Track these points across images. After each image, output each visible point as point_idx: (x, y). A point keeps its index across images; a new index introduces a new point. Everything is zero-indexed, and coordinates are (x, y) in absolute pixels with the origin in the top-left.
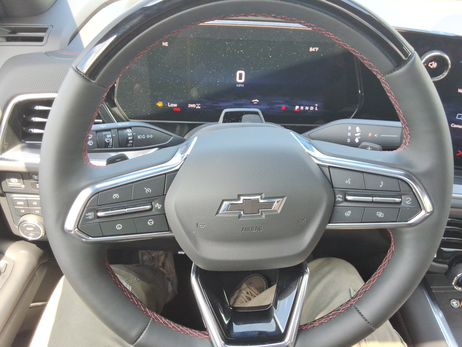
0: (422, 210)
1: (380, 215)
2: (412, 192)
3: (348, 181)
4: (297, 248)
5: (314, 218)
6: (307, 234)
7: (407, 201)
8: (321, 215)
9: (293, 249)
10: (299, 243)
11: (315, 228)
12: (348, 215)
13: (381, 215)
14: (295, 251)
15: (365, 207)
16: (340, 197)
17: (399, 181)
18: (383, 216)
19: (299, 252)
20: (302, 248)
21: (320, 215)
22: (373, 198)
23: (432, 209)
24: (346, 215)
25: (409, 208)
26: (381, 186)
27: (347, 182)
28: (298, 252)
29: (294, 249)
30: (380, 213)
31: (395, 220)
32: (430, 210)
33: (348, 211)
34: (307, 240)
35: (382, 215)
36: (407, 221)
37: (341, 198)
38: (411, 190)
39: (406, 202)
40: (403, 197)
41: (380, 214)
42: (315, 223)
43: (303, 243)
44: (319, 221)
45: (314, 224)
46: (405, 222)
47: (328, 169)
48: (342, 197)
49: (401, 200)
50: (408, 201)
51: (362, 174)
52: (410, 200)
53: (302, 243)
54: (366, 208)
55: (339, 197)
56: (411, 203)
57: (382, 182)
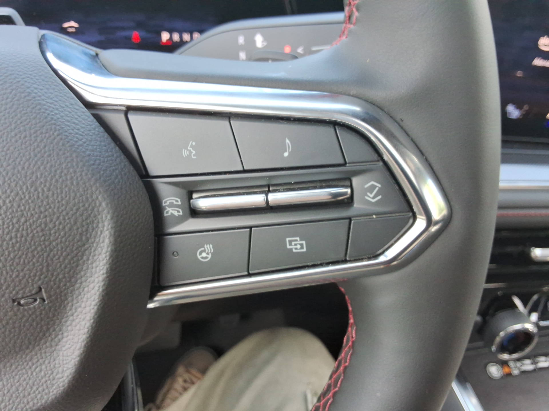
0: (418, 216)
1: (295, 247)
2: (381, 163)
3: (189, 148)
4: (40, 389)
5: (77, 285)
6: (65, 339)
7: (369, 194)
8: (100, 270)
9: (24, 396)
10: (43, 373)
11: (88, 318)
12: (206, 258)
13: (299, 247)
14: (32, 399)
15: (251, 228)
16: (175, 203)
17: (337, 131)
18: (305, 250)
19: (46, 402)
20: (56, 389)
21: (96, 271)
22: (267, 196)
23: (445, 212)
24: (199, 257)
25: (375, 215)
26: (286, 154)
27: (185, 153)
28: (43, 401)
29: (29, 394)
30: (296, 240)
31: (341, 256)
32: (440, 213)
33: (204, 247)
34: (70, 358)
35: (302, 245)
36: (376, 256)
37: (177, 206)
38: (376, 156)
39: (367, 198)
40: (355, 181)
41: (296, 245)
42: (85, 299)
43: (55, 372)
44: (98, 293)
45: (83, 305)
46: (369, 259)
47: (122, 116)
48: (180, 203)
49: (349, 191)
50: (371, 193)
51: (225, 123)
52: (377, 189)
53: (52, 373)
54: (253, 229)
55: (172, 205)
56: (380, 197)
57: (287, 141)
